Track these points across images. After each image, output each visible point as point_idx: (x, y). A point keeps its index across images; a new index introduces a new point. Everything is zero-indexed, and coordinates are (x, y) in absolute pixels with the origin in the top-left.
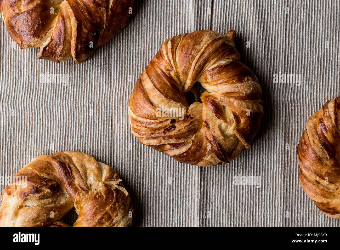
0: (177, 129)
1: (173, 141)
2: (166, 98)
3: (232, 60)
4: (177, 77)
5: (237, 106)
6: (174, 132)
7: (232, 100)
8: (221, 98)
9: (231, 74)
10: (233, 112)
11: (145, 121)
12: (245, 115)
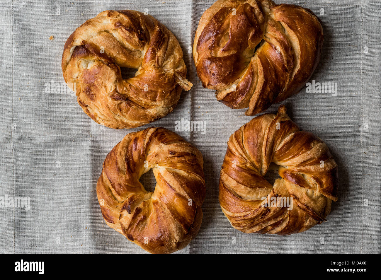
1: (272, 222)
2: (251, 189)
3: (294, 133)
4: (253, 167)
5: (314, 170)
6: (271, 214)
7: (308, 167)
8: (298, 169)
9: (298, 145)
10: (313, 177)
11: (242, 215)
12: (324, 176)
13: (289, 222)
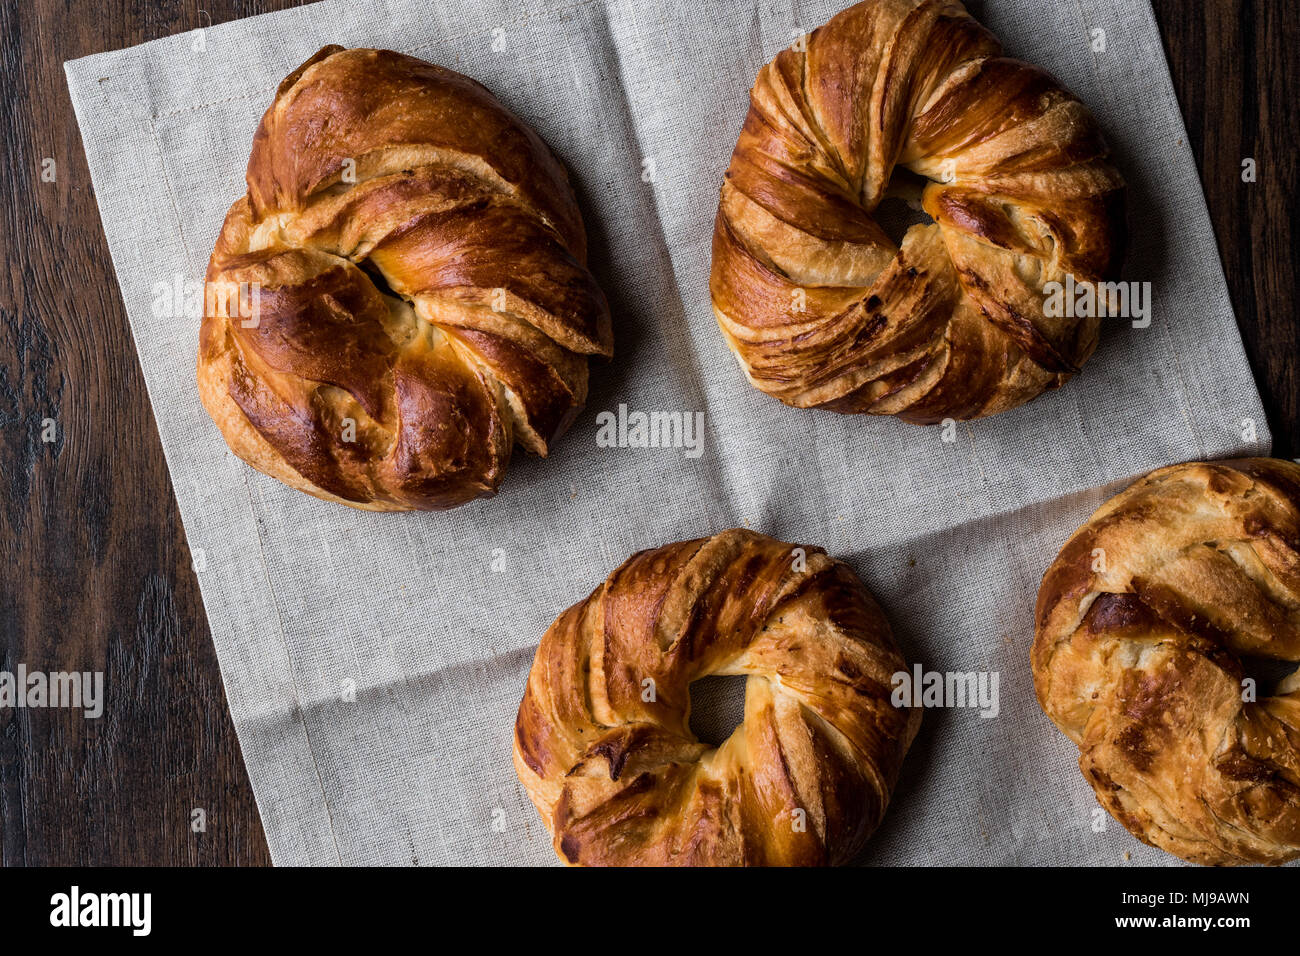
0: (894, 323)
1: (891, 366)
2: (825, 244)
3: (982, 60)
4: (834, 170)
5: (1045, 191)
6: (887, 335)
7: (1026, 179)
8: (989, 186)
9: (996, 100)
10: (1040, 213)
11: (787, 333)
12: (1080, 211)
13: (948, 369)
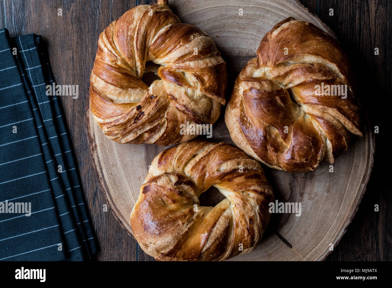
0: (146, 114)
1: (148, 128)
2: (122, 89)
3: (171, 25)
4: (124, 64)
5: (194, 66)
6: (144, 118)
7: (187, 63)
8: (176, 66)
9: (175, 37)
10: (193, 74)
11: (112, 120)
12: (206, 72)
13: (167, 127)
